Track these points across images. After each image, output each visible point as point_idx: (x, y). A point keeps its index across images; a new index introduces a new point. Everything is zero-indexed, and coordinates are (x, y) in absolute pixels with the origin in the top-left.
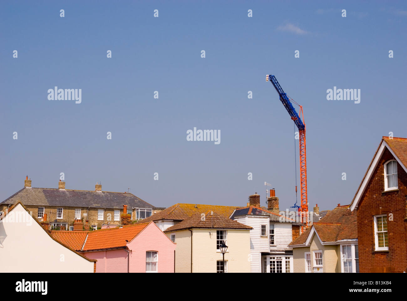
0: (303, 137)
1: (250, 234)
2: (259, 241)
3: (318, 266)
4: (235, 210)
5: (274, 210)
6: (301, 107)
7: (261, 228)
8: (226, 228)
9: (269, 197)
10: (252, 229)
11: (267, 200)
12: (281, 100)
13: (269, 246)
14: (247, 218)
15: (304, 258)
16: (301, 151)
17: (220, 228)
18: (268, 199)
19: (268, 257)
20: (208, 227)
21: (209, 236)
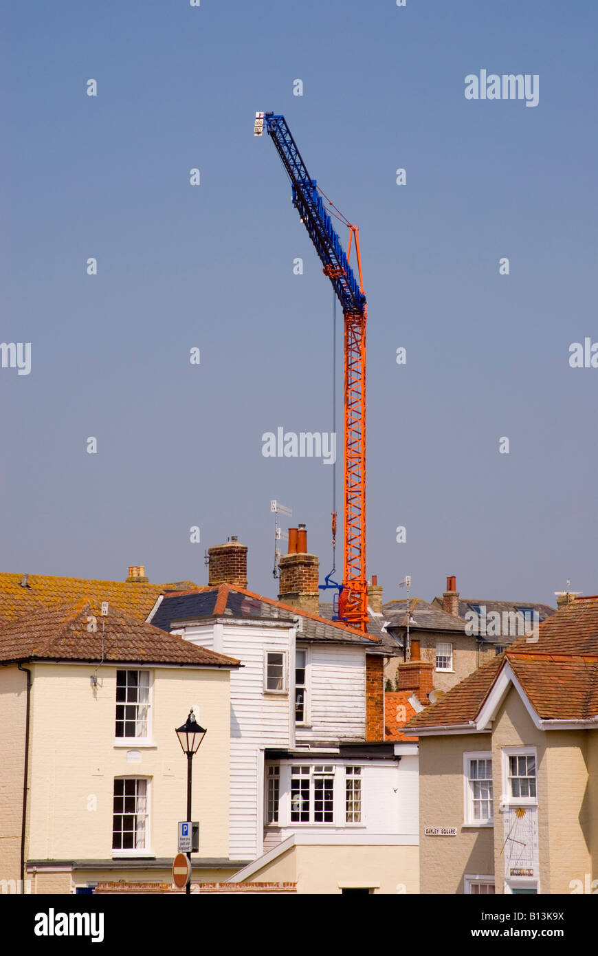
0: (359, 337)
1: (232, 683)
2: (259, 709)
3: (522, 801)
4: (161, 598)
5: (302, 600)
6: (354, 230)
7: (266, 665)
8: (148, 662)
9: (284, 553)
10: (238, 665)
11: (278, 563)
12: (297, 206)
13: (290, 729)
14: (218, 628)
15: (462, 773)
16: (347, 389)
17: (131, 662)
18: (282, 560)
19: (285, 767)
20: (87, 657)
21: (92, 691)
